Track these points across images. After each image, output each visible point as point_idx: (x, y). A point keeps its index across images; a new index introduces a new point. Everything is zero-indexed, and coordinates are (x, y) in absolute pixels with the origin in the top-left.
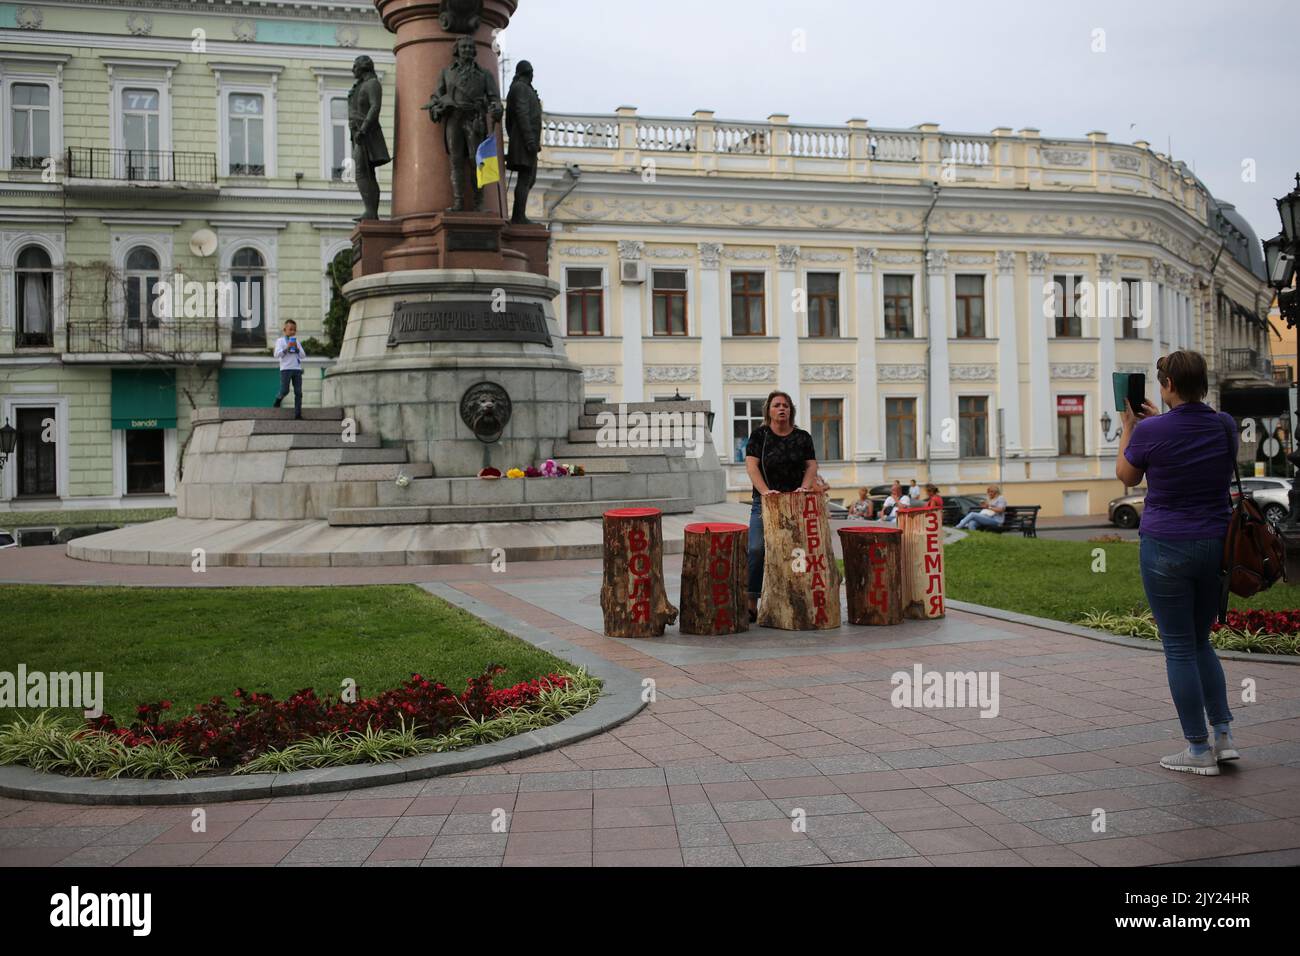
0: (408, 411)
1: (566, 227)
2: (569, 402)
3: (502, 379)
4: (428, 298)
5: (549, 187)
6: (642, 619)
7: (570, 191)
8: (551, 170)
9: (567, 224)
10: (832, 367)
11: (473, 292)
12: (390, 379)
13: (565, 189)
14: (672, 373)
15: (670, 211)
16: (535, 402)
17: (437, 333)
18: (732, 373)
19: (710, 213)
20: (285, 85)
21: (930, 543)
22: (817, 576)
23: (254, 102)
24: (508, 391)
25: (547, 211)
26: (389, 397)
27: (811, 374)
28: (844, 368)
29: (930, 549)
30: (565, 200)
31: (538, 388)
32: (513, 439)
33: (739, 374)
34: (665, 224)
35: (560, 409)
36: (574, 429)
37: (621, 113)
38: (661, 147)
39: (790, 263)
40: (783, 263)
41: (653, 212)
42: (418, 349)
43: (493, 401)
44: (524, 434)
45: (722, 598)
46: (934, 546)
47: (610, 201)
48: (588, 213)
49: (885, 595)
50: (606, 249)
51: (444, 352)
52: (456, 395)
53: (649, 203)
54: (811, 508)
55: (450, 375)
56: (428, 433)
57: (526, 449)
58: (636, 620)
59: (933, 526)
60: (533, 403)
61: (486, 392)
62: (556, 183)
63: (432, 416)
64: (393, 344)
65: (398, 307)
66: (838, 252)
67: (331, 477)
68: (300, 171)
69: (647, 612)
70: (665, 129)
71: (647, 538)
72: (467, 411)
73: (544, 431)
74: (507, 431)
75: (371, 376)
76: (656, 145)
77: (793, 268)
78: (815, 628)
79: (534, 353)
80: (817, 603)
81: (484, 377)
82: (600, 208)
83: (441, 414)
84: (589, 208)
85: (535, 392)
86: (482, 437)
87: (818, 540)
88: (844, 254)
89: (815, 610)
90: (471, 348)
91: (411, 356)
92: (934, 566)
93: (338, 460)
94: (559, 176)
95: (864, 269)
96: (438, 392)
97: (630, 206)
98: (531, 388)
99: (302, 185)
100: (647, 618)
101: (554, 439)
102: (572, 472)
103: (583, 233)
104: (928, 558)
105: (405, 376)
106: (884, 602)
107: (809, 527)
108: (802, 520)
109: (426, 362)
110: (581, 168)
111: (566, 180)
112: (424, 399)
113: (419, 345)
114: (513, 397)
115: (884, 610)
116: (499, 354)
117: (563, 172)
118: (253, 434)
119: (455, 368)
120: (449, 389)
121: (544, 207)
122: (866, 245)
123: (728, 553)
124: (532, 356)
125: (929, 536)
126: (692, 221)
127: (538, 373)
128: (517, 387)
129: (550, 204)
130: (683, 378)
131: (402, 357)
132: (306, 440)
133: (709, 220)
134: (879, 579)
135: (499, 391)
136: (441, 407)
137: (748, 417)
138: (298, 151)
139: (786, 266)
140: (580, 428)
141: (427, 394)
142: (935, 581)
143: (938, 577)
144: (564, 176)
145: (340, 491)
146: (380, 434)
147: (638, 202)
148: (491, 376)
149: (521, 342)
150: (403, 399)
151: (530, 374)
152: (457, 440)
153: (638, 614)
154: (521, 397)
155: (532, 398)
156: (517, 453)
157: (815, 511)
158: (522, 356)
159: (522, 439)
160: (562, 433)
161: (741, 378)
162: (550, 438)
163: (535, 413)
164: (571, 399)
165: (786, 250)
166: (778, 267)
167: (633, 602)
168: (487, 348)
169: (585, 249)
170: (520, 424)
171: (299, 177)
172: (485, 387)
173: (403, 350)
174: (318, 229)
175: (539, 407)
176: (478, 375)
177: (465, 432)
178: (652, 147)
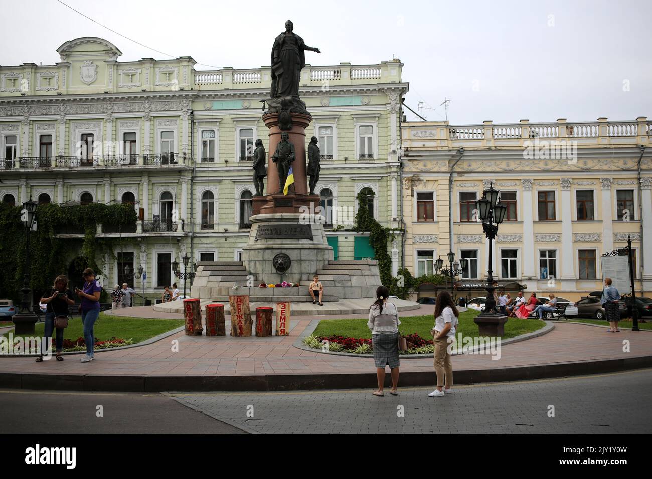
0: (257, 262)
1: (459, 175)
2: (317, 260)
3: (287, 252)
4: (268, 224)
5: (451, 158)
6: (191, 330)
7: (460, 159)
8: (450, 151)
9: (459, 173)
10: (589, 235)
11: (282, 222)
12: (253, 252)
13: (458, 158)
14: (509, 238)
15: (508, 165)
16: (301, 260)
17: (269, 236)
18: (539, 238)
19: (527, 166)
20: (341, 122)
21: (282, 312)
22: (240, 321)
23: (329, 130)
24: (290, 256)
25: (450, 168)
26: (252, 258)
27: (579, 238)
28: (596, 235)
29: (282, 315)
30: (459, 163)
31: (302, 255)
32: (291, 273)
33: (542, 238)
34: (505, 172)
35: (312, 263)
36: (320, 270)
37: (486, 123)
38: (504, 137)
39: (567, 187)
40: (564, 187)
41: (500, 166)
42: (263, 242)
43: (283, 260)
44: (296, 271)
45: (212, 325)
46: (283, 314)
47: (480, 163)
48: (470, 168)
49: (261, 327)
50: (478, 184)
51: (271, 243)
52: (272, 258)
53: (498, 163)
54: (239, 301)
55: (270, 251)
56: (263, 270)
57: (297, 277)
58: (190, 330)
59: (284, 307)
60: (300, 261)
61: (281, 257)
62: (453, 156)
63: (264, 265)
64: (256, 240)
65: (259, 227)
66: (592, 180)
67: (217, 286)
68: (346, 156)
69: (192, 329)
70: (506, 129)
71: (191, 307)
72: (275, 263)
73: (304, 270)
74: (289, 270)
75: (248, 251)
76: (502, 137)
77: (569, 189)
78: (239, 336)
79: (305, 243)
80: (240, 329)
81: (281, 251)
82: (475, 166)
83: (267, 264)
84: (470, 166)
85: (301, 257)
86: (278, 272)
87: (241, 310)
88: (595, 182)
89: (239, 331)
90: (279, 241)
91: (261, 244)
92: (283, 320)
93: (220, 280)
94: (454, 153)
95: (606, 188)
96: (266, 257)
97: (489, 164)
98: (299, 255)
99: (347, 162)
100: (193, 330)
101: (310, 273)
102: (293, 285)
103: (466, 177)
104: (281, 317)
105: (257, 251)
106: (261, 330)
107: (238, 306)
108: (236, 304)
109: (263, 246)
110: (464, 149)
111: (458, 155)
112: (262, 259)
113: (263, 240)
114: (292, 258)
115: (261, 332)
116: (289, 243)
117: (456, 151)
118: (203, 270)
119: (272, 248)
120: (270, 255)
121: (449, 166)
122: (606, 177)
123: (214, 313)
124: (302, 244)
125: (282, 311)
126: (518, 169)
127: (302, 250)
128: (293, 255)
129: (452, 165)
130: (514, 240)
131: (258, 244)
132: (216, 273)
133: (527, 169)
134: (260, 323)
135: (286, 257)
136: (267, 262)
137: (547, 258)
138: (346, 148)
139: (565, 188)
140: (324, 269)
141: (263, 257)
142: (283, 324)
143: (284, 323)
144: (457, 153)
145: (219, 290)
146: (250, 271)
147: (493, 162)
148: (284, 251)
149: (298, 239)
150: (256, 259)
151: (299, 250)
152: (272, 273)
153: (190, 329)
154: (295, 258)
155: (299, 258)
156: (293, 278)
157: (240, 301)
158: (299, 244)
159: (295, 273)
160: (313, 270)
161: (542, 240)
162: (308, 273)
163: (301, 264)
164: (318, 259)
165: (565, 181)
166: (562, 189)
167: (189, 325)
168: (285, 241)
169: (468, 184)
170: (295, 268)
171: (346, 159)
172: (281, 255)
173: (259, 242)
174: (353, 180)
175: (302, 262)
176: (279, 251)
177: (274, 270)
178: (500, 137)
